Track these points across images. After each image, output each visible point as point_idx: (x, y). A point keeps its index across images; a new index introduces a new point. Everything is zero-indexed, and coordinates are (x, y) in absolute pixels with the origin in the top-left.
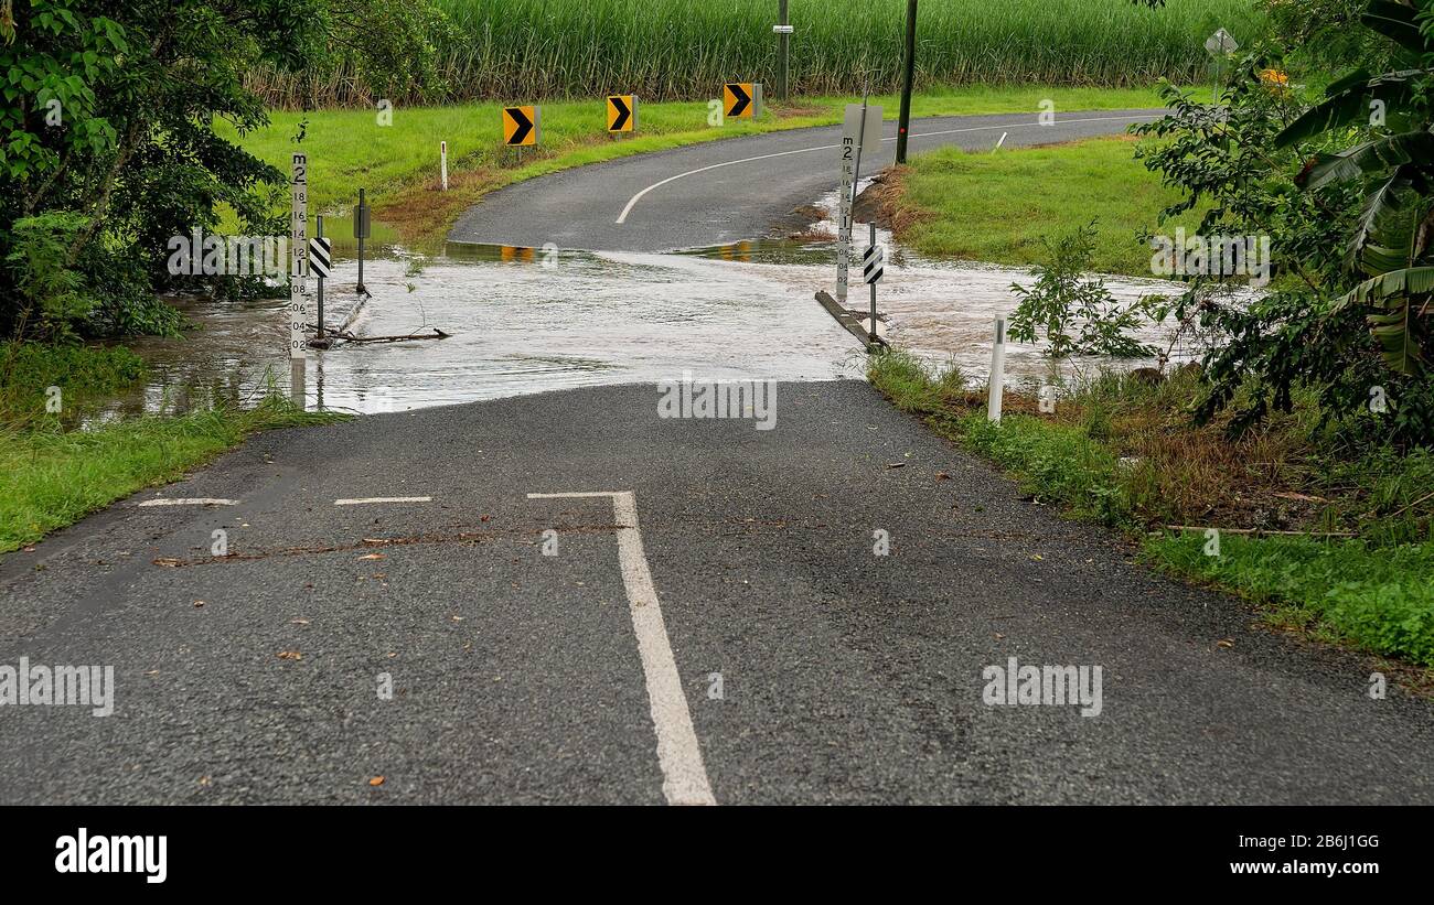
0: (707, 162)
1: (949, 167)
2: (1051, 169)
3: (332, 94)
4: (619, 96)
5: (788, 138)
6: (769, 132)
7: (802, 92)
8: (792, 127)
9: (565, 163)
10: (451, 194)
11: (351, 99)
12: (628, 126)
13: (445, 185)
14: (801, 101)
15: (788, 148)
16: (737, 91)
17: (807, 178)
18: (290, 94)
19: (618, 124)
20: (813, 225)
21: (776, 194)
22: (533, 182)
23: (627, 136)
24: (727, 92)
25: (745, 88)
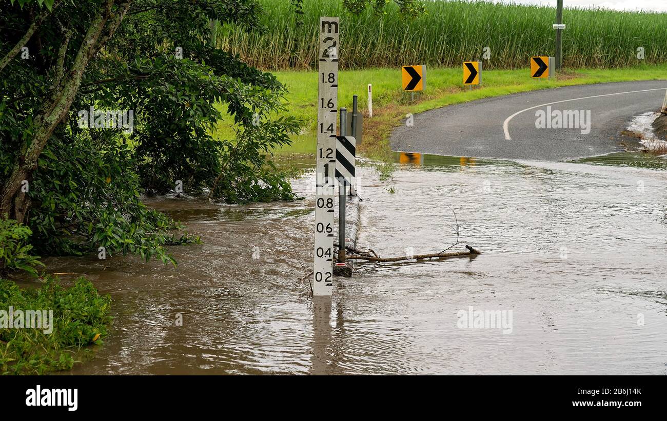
3: (286, 62)
4: (470, 62)
6: (561, 86)
8: (574, 84)
9: (445, 102)
10: (377, 119)
11: (297, 65)
12: (475, 81)
13: (371, 114)
14: (569, 70)
15: (580, 95)
16: (539, 61)
18: (260, 63)
19: (470, 80)
22: (430, 113)
23: (475, 87)
24: (533, 62)
25: (544, 59)
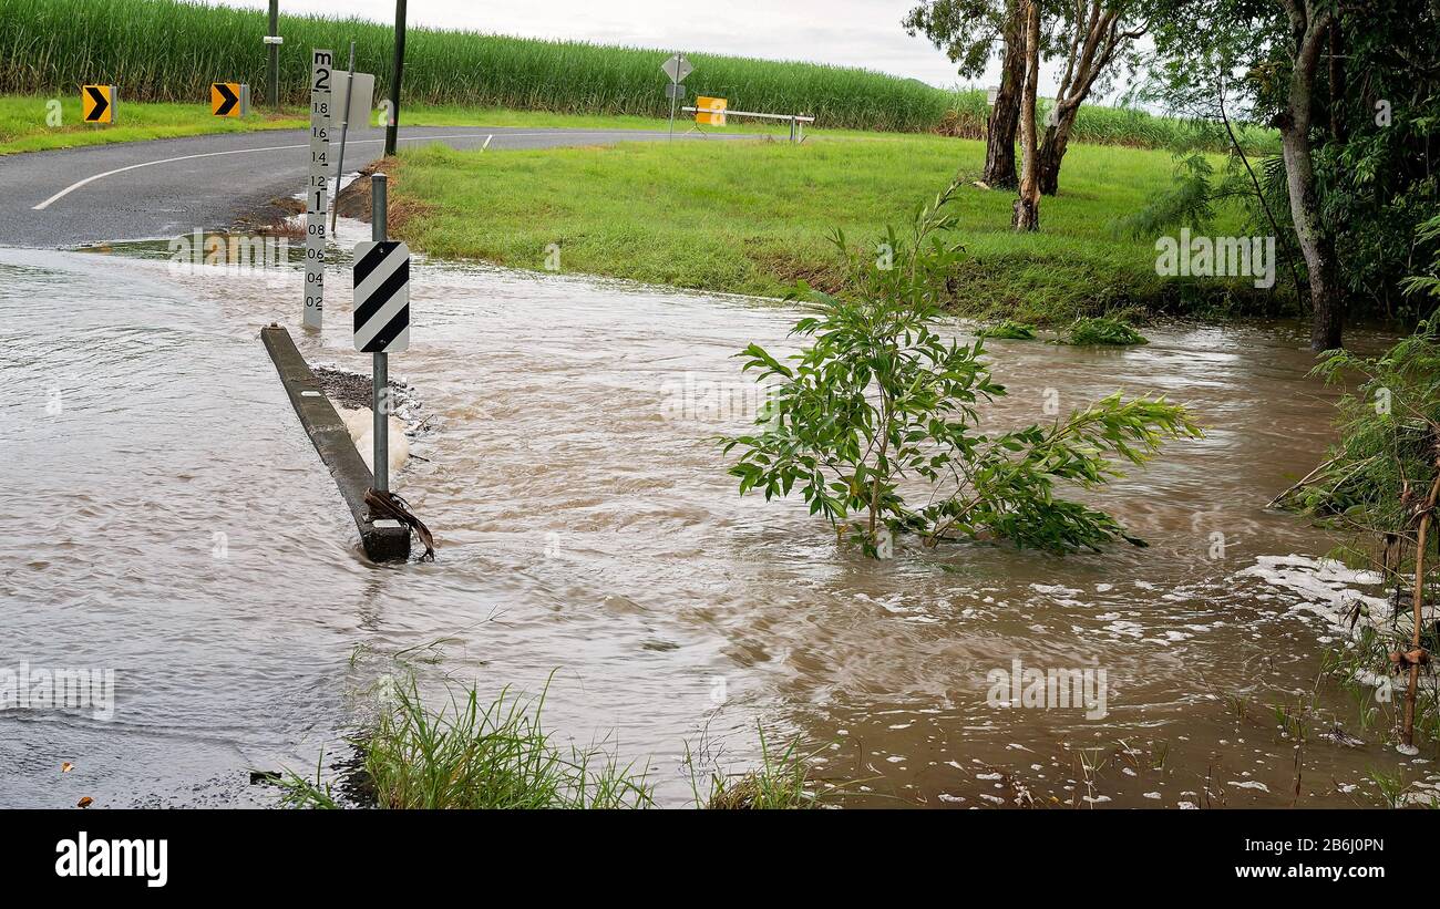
0: (184, 152)
1: (440, 161)
2: (548, 167)
4: (96, 86)
5: (274, 136)
6: (256, 130)
7: (292, 103)
8: (279, 127)
12: (105, 116)
14: (290, 108)
15: (273, 144)
16: (224, 91)
17: (289, 171)
19: (95, 115)
20: (288, 219)
21: (250, 186)
23: (104, 127)
24: (215, 92)
25: (233, 87)
